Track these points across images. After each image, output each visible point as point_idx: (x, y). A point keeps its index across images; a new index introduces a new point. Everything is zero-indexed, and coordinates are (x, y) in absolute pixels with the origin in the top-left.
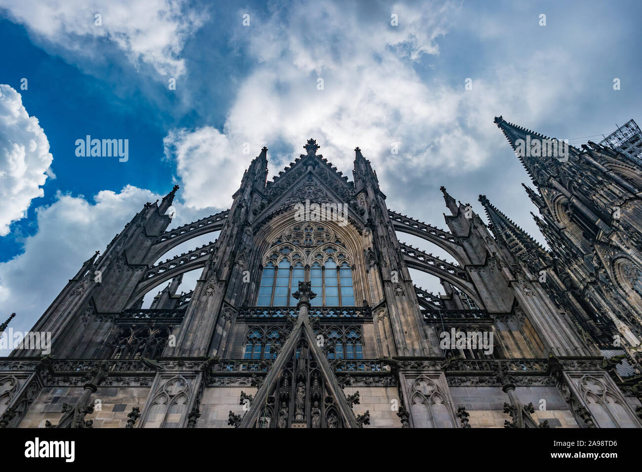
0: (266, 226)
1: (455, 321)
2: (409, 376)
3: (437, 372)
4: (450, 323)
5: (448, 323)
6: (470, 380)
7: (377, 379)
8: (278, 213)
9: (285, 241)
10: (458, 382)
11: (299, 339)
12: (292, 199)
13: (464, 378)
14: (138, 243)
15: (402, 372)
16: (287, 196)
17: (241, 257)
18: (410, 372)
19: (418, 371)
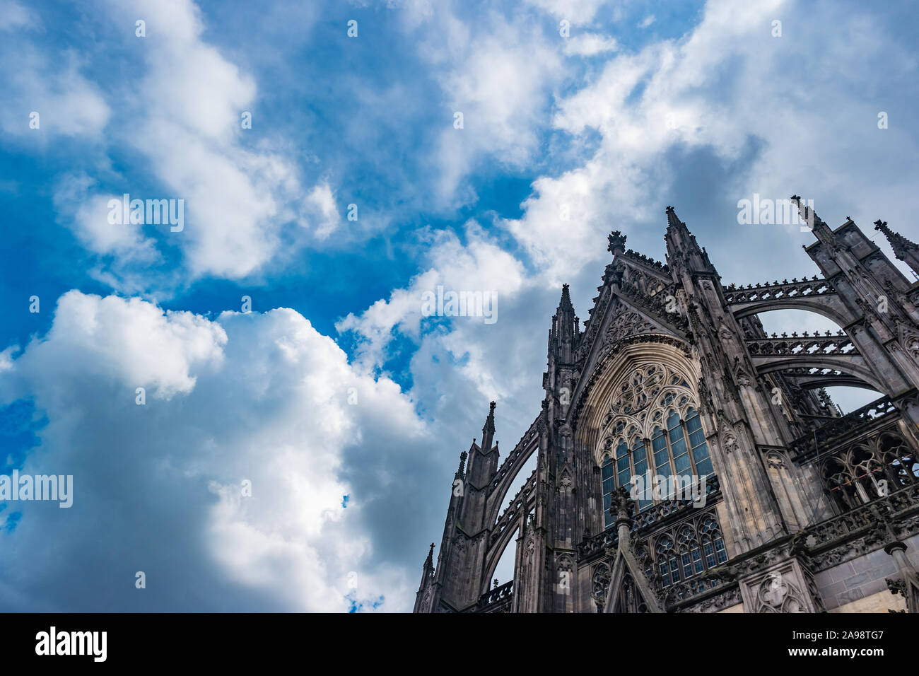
0: (584, 410)
1: (840, 440)
2: (752, 582)
3: (788, 562)
4: (833, 446)
5: (830, 448)
6: (852, 548)
7: (727, 595)
8: (592, 384)
9: (615, 415)
10: (837, 558)
11: (623, 577)
12: (603, 350)
13: (843, 548)
14: (473, 503)
15: (742, 580)
16: (597, 350)
17: (563, 474)
18: (752, 576)
19: (761, 571)
